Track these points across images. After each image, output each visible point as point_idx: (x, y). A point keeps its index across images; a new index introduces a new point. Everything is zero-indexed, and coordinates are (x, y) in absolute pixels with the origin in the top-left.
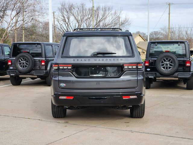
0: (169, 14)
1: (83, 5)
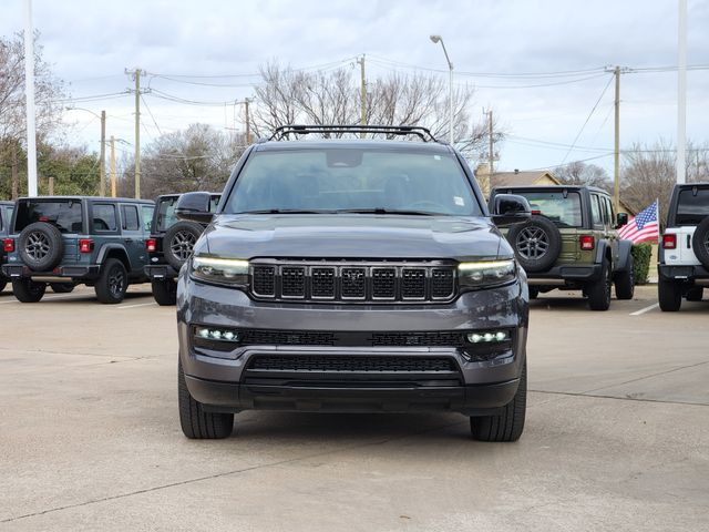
0: (617, 104)
1: (341, 78)
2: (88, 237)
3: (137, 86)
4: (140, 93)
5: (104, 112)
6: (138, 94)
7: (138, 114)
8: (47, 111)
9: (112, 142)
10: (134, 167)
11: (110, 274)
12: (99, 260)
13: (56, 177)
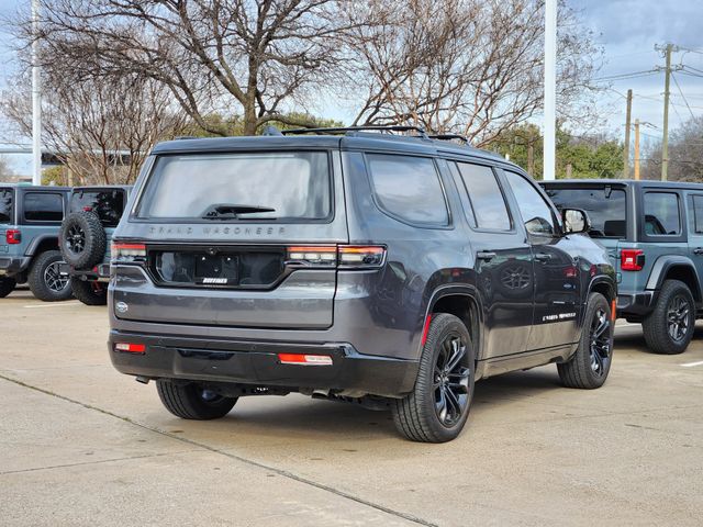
2: (635, 245)
3: (668, 62)
4: (671, 71)
5: (630, 91)
6: (668, 71)
7: (667, 94)
8: (571, 72)
9: (637, 126)
10: (658, 155)
11: (669, 306)
12: (652, 284)
13: (574, 166)
